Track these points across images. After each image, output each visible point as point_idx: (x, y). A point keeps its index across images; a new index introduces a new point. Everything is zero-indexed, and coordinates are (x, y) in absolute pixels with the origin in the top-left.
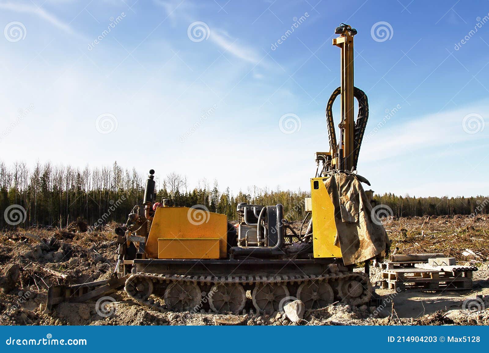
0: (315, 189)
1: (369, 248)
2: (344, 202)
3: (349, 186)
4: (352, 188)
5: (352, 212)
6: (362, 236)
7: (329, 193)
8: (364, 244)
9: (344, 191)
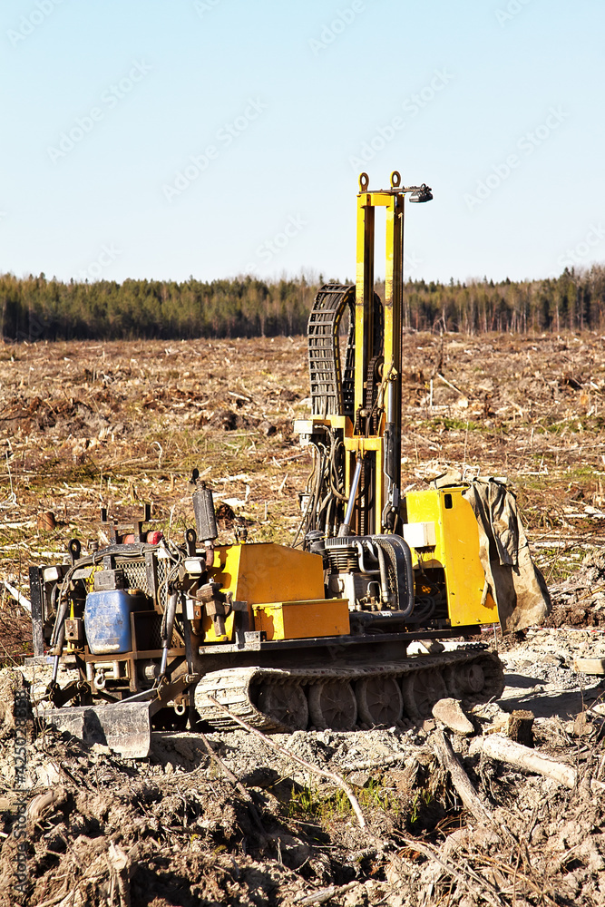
0: (447, 507)
1: (536, 607)
2: (499, 532)
3: (502, 505)
4: (507, 509)
5: (510, 549)
6: (522, 587)
7: (477, 517)
8: (525, 601)
9: (497, 513)
